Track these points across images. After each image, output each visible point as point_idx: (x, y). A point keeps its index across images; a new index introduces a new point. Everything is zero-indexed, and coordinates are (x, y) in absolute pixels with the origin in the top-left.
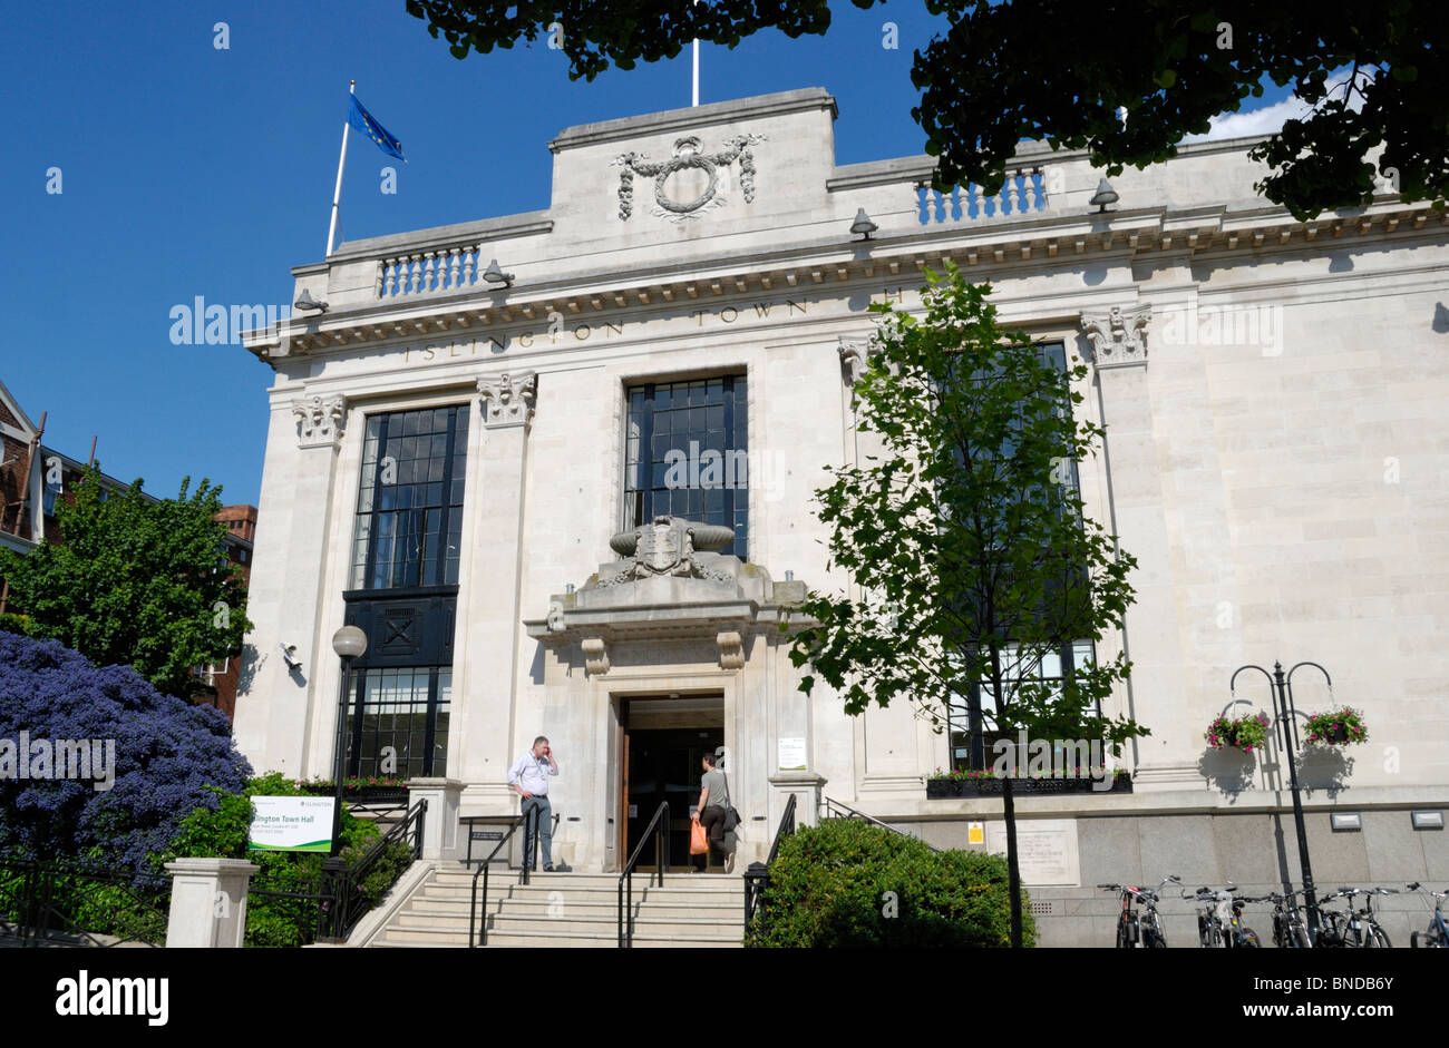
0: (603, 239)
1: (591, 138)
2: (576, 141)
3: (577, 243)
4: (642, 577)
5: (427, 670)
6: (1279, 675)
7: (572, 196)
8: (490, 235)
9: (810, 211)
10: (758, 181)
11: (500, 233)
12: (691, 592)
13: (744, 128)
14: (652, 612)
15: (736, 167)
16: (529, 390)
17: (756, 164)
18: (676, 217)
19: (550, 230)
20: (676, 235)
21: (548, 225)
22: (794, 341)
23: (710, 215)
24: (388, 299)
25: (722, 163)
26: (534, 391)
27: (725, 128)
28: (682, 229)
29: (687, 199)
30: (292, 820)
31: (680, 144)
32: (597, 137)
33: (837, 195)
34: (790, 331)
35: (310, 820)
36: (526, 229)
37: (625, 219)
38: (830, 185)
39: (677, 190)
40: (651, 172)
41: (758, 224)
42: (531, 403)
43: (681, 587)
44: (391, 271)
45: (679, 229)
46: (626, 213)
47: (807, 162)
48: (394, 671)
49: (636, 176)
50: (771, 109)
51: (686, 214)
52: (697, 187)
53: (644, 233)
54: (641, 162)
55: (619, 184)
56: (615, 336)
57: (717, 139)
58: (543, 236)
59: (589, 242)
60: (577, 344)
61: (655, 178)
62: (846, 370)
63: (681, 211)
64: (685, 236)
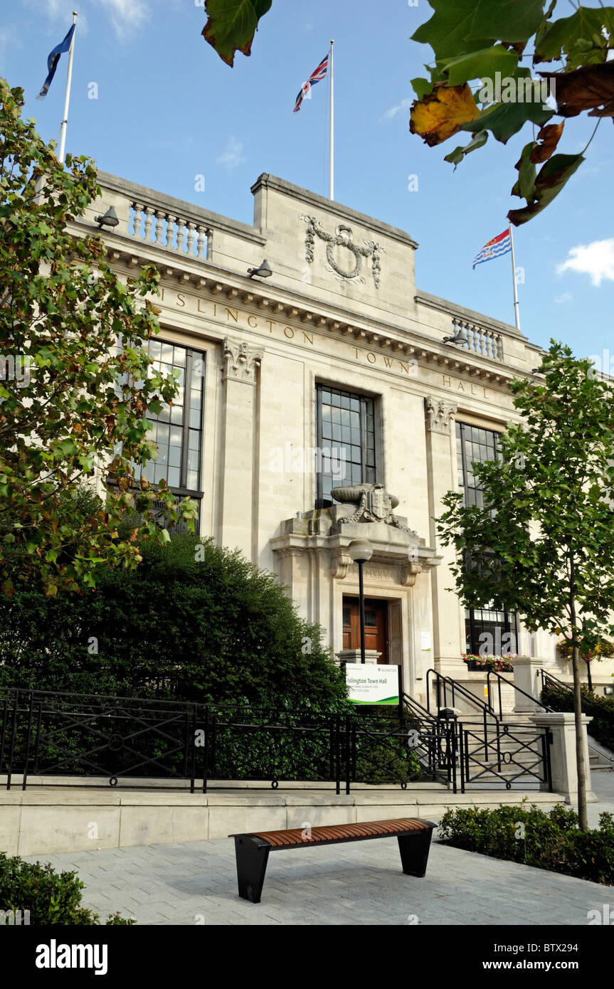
0: (297, 270)
1: (290, 193)
2: (280, 189)
3: (280, 265)
4: (370, 521)
7: (276, 228)
8: (223, 227)
9: (407, 310)
10: (382, 276)
11: (231, 230)
12: (397, 537)
13: (375, 237)
15: (371, 261)
16: (259, 361)
17: (381, 263)
18: (340, 278)
19: (263, 245)
20: (340, 290)
21: (262, 241)
22: (404, 389)
23: (357, 286)
24: (140, 236)
25: (364, 255)
27: (363, 230)
28: (343, 287)
29: (345, 268)
30: (374, 682)
31: (341, 228)
32: (294, 194)
33: (420, 307)
34: (402, 382)
35: (385, 682)
36: (250, 237)
37: (309, 262)
38: (418, 299)
39: (339, 258)
40: (327, 239)
41: (382, 305)
42: (258, 370)
43: (392, 533)
45: (341, 286)
46: (310, 259)
47: (405, 278)
49: (316, 235)
50: (390, 234)
51: (346, 279)
52: (350, 263)
53: (322, 279)
54: (320, 228)
55: (304, 237)
56: (309, 345)
57: (360, 236)
58: (258, 248)
59: (289, 268)
60: (285, 339)
61: (327, 243)
62: (427, 416)
63: (342, 275)
64: (345, 293)
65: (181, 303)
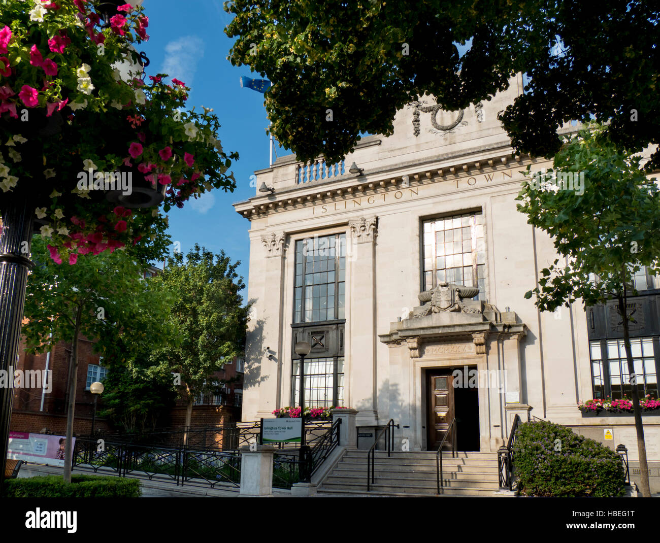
0: (406, 147)
3: (392, 150)
4: (435, 312)
5: (332, 359)
12: (458, 319)
14: (441, 329)
16: (374, 225)
18: (442, 132)
19: (380, 144)
20: (443, 142)
21: (378, 142)
22: (506, 193)
23: (460, 130)
24: (302, 184)
26: (376, 224)
28: (446, 139)
29: (448, 123)
30: (283, 429)
34: (503, 188)
35: (291, 428)
36: (368, 145)
37: (417, 136)
39: (442, 119)
40: (428, 110)
41: (485, 133)
42: (375, 231)
43: (455, 317)
44: (302, 171)
45: (444, 139)
46: (417, 132)
48: (317, 360)
49: (421, 113)
51: (447, 131)
52: (453, 118)
53: (427, 143)
54: (423, 105)
55: (412, 118)
56: (415, 196)
59: (399, 149)
60: (396, 201)
61: (431, 113)
63: (444, 129)
64: (448, 142)
65: (324, 210)
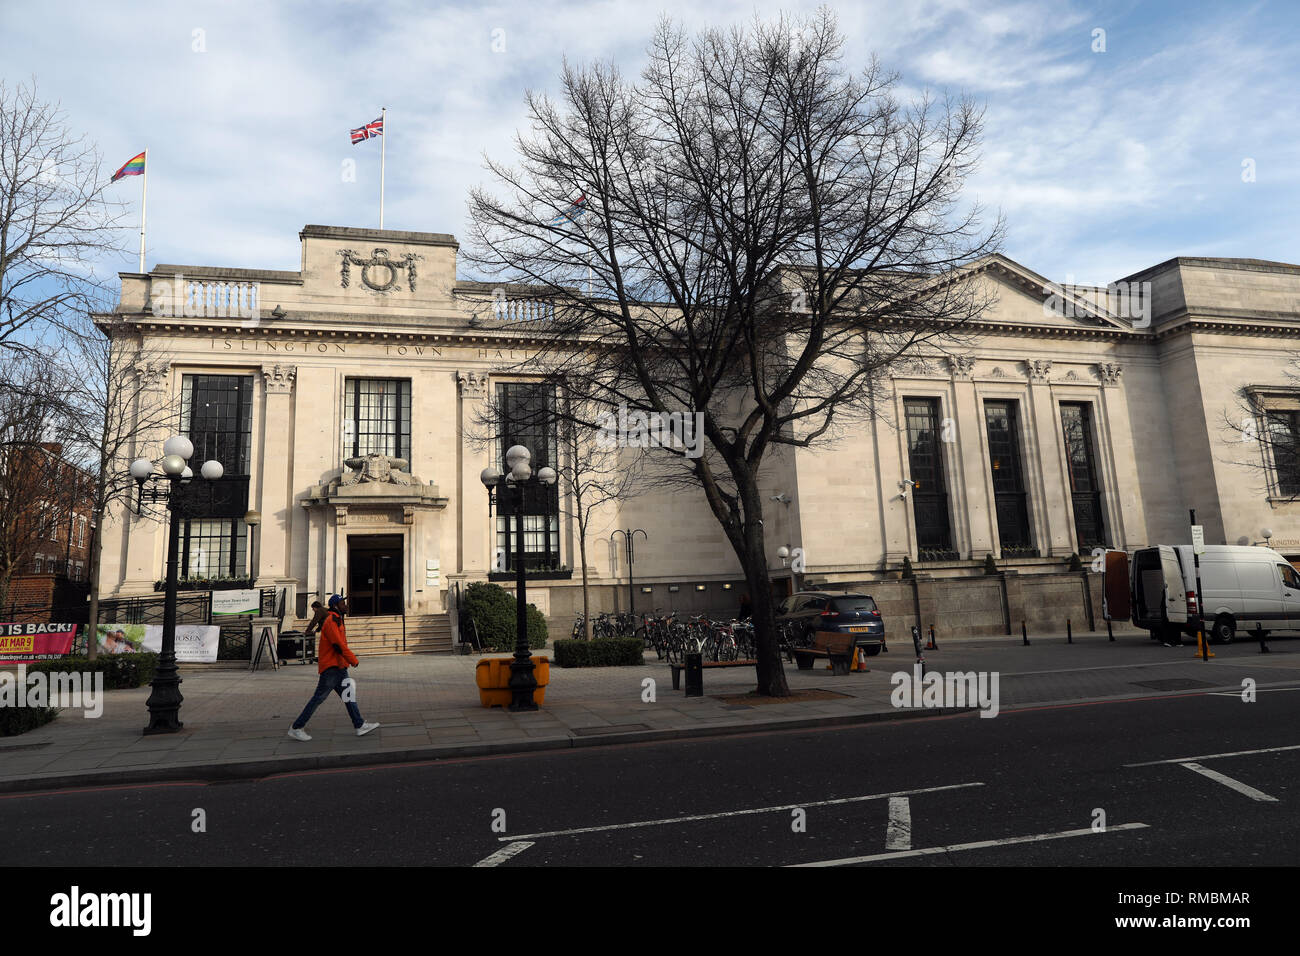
0: (330, 296)
1: (326, 236)
2: (316, 235)
3: (317, 296)
4: (367, 482)
5: (229, 520)
6: (629, 534)
7: (313, 267)
8: (264, 281)
9: (444, 301)
10: (417, 280)
11: (271, 281)
12: (392, 490)
13: (412, 249)
14: (374, 499)
15: (407, 272)
16: (292, 375)
17: (418, 270)
18: (374, 292)
19: (302, 285)
20: (373, 302)
21: (300, 283)
22: (435, 370)
23: (392, 294)
25: (400, 267)
26: (295, 376)
27: (401, 246)
28: (377, 300)
29: (381, 282)
31: (377, 251)
32: (330, 236)
33: (458, 296)
34: (433, 364)
36: (287, 282)
37: (345, 287)
38: (456, 290)
39: (375, 277)
40: (359, 263)
41: (417, 303)
42: (294, 383)
43: (386, 488)
45: (375, 299)
46: (345, 284)
47: (443, 277)
49: (351, 264)
50: (428, 243)
51: (379, 292)
52: (386, 278)
53: (356, 298)
54: (355, 256)
55: (341, 268)
56: (340, 354)
57: (396, 252)
58: (297, 288)
59: (324, 297)
60: (320, 354)
61: (362, 267)
62: (459, 387)
63: (377, 289)
64: (379, 303)
65: (228, 347)
